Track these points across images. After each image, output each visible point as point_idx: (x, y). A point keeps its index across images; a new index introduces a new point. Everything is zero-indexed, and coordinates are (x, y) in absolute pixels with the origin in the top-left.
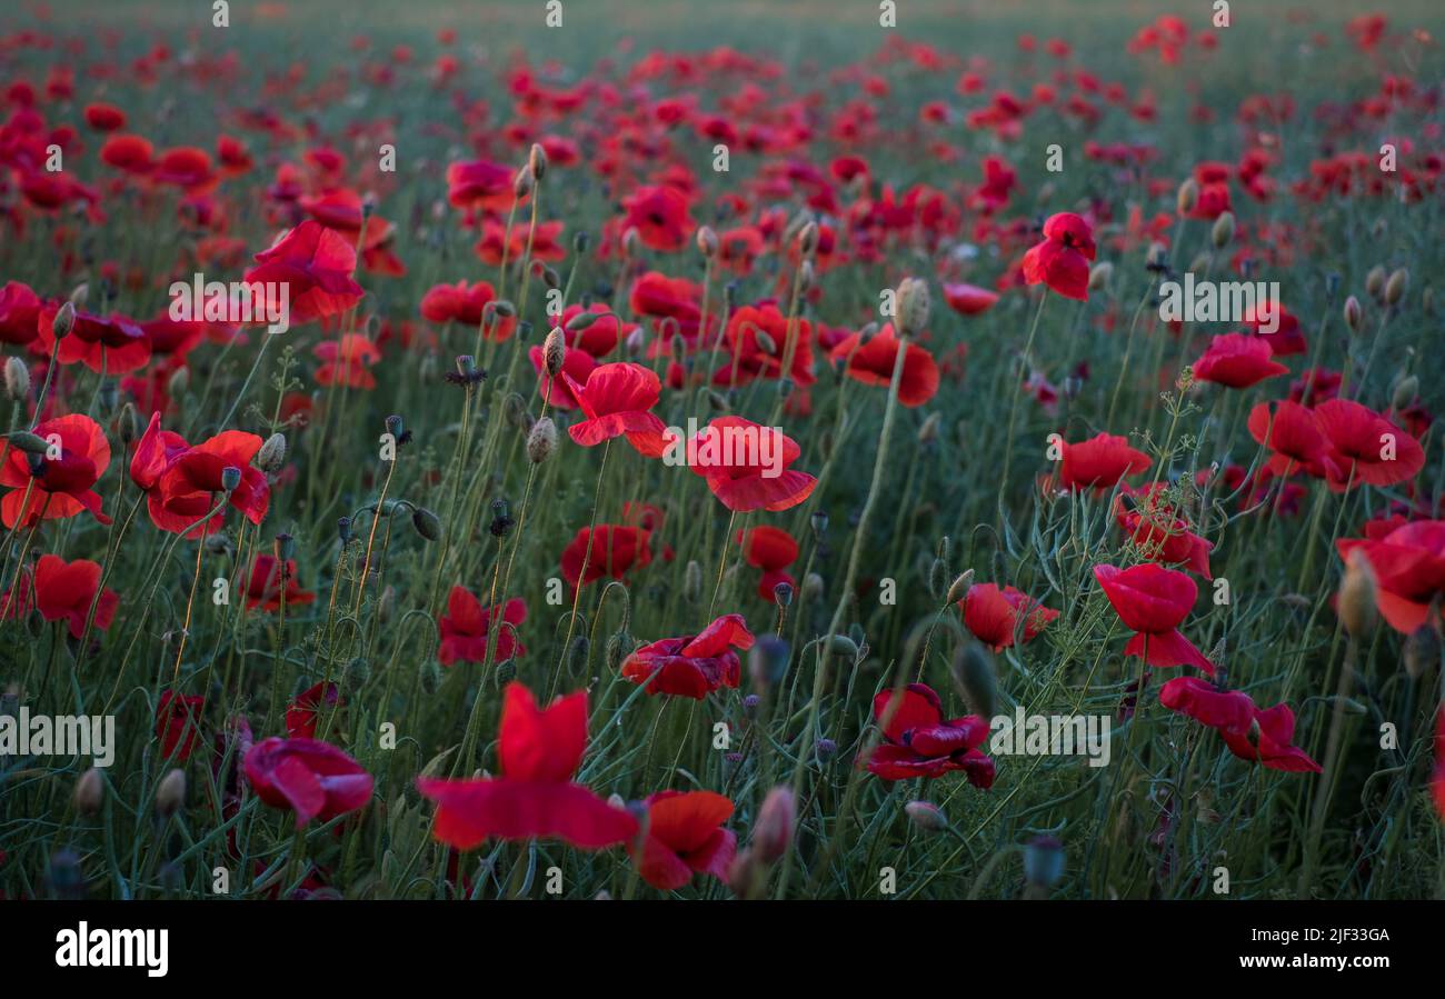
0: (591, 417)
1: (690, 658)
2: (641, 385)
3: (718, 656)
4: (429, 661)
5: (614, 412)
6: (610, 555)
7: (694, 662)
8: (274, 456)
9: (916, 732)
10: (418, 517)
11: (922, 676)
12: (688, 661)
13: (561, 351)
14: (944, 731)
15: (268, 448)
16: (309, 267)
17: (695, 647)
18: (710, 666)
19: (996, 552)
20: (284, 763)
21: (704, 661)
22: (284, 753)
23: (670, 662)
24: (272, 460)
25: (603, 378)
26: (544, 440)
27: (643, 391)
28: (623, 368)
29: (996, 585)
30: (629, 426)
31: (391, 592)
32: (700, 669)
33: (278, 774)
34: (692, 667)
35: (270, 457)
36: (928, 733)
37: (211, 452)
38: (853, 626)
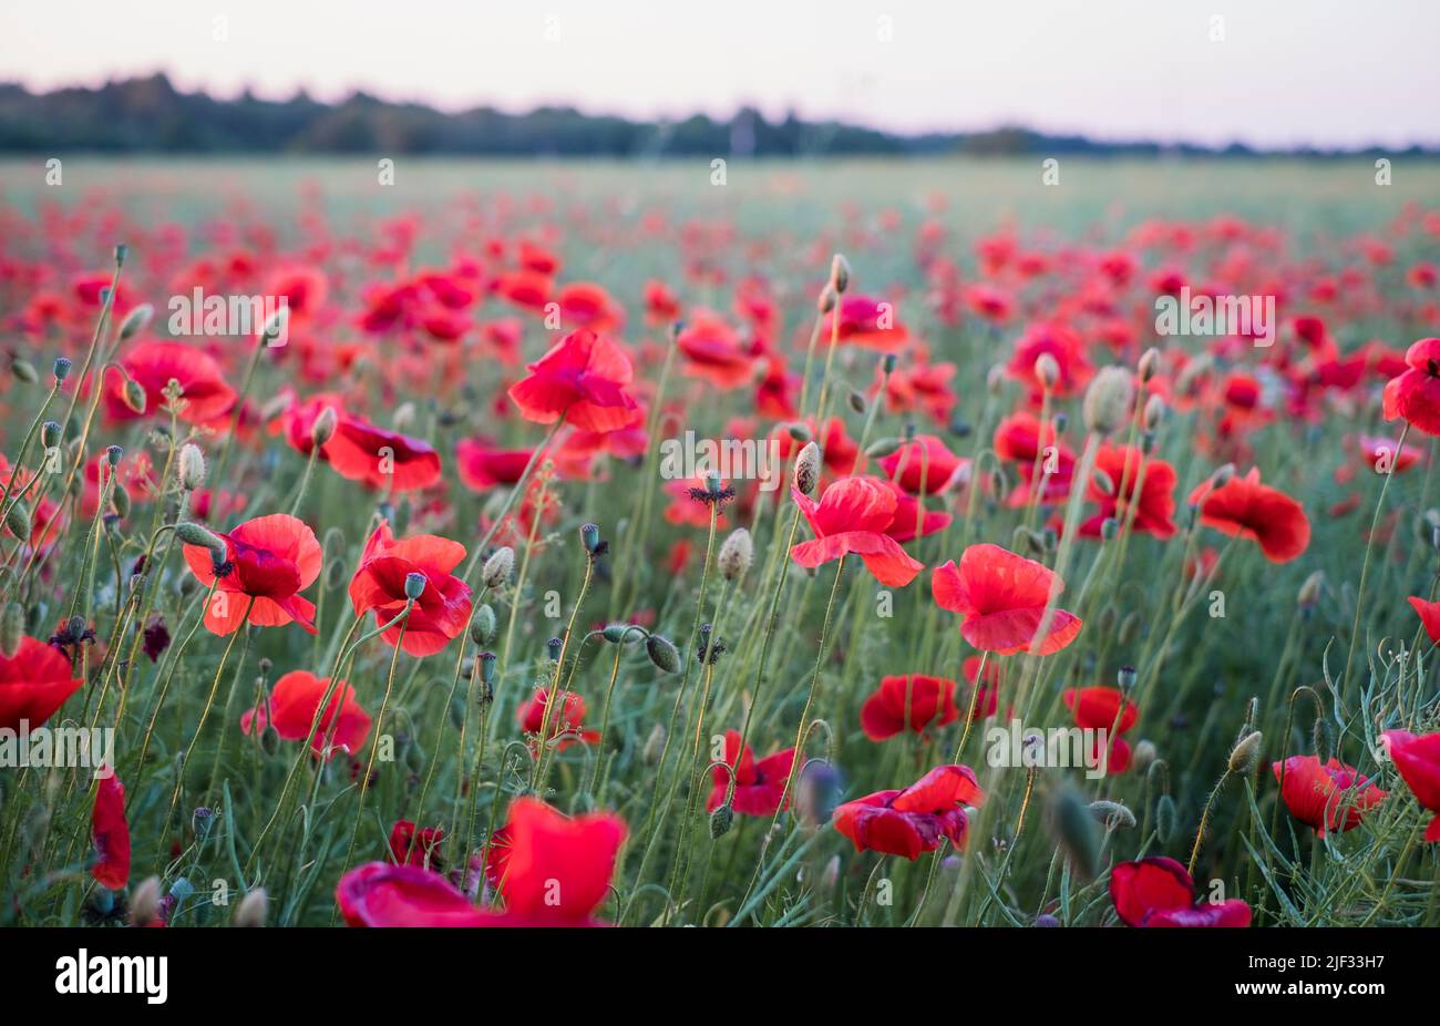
0: (819, 537)
1: (901, 812)
2: (874, 502)
3: (940, 813)
4: (582, 792)
5: (841, 532)
6: (908, 706)
7: (906, 817)
8: (499, 572)
9: (1154, 913)
10: (652, 646)
11: (1197, 855)
12: (900, 815)
13: (813, 468)
14: (1187, 915)
15: (494, 562)
16: (581, 378)
17: (909, 800)
18: (929, 823)
19: (1318, 720)
20: (379, 890)
21: (917, 816)
22: (383, 880)
23: (880, 815)
24: (496, 576)
25: (836, 494)
26: (736, 554)
27: (875, 508)
28: (858, 484)
29: (1318, 758)
30: (854, 547)
31: (660, 732)
32: (913, 825)
33: (368, 904)
34: (904, 822)
35: (495, 571)
36: (1166, 916)
37: (403, 557)
38: (1163, 798)
